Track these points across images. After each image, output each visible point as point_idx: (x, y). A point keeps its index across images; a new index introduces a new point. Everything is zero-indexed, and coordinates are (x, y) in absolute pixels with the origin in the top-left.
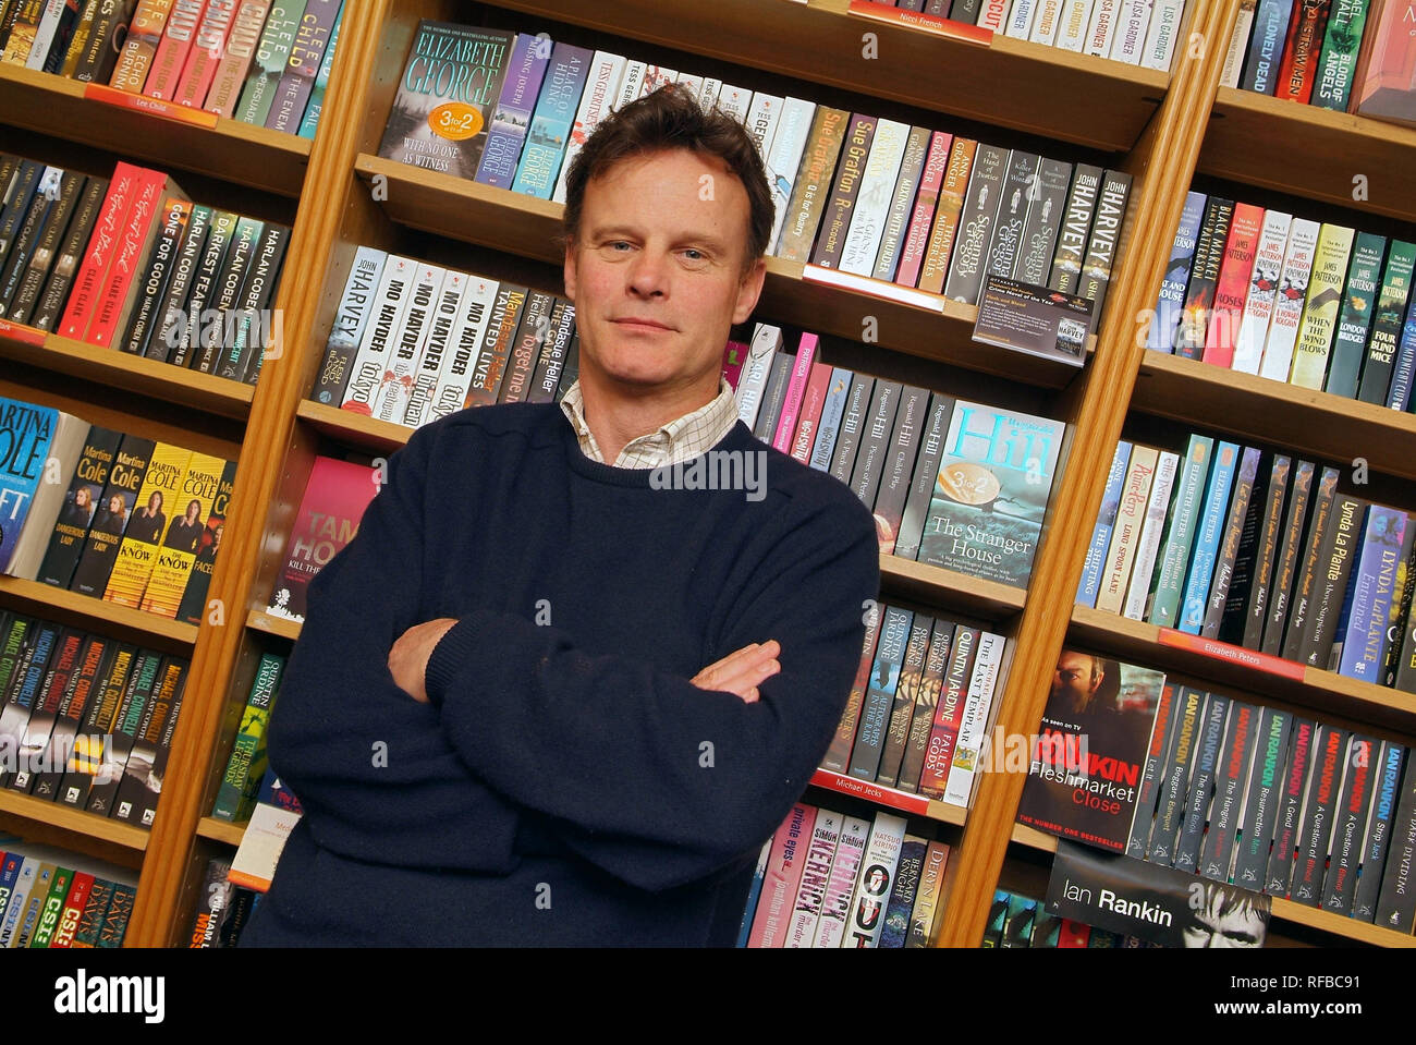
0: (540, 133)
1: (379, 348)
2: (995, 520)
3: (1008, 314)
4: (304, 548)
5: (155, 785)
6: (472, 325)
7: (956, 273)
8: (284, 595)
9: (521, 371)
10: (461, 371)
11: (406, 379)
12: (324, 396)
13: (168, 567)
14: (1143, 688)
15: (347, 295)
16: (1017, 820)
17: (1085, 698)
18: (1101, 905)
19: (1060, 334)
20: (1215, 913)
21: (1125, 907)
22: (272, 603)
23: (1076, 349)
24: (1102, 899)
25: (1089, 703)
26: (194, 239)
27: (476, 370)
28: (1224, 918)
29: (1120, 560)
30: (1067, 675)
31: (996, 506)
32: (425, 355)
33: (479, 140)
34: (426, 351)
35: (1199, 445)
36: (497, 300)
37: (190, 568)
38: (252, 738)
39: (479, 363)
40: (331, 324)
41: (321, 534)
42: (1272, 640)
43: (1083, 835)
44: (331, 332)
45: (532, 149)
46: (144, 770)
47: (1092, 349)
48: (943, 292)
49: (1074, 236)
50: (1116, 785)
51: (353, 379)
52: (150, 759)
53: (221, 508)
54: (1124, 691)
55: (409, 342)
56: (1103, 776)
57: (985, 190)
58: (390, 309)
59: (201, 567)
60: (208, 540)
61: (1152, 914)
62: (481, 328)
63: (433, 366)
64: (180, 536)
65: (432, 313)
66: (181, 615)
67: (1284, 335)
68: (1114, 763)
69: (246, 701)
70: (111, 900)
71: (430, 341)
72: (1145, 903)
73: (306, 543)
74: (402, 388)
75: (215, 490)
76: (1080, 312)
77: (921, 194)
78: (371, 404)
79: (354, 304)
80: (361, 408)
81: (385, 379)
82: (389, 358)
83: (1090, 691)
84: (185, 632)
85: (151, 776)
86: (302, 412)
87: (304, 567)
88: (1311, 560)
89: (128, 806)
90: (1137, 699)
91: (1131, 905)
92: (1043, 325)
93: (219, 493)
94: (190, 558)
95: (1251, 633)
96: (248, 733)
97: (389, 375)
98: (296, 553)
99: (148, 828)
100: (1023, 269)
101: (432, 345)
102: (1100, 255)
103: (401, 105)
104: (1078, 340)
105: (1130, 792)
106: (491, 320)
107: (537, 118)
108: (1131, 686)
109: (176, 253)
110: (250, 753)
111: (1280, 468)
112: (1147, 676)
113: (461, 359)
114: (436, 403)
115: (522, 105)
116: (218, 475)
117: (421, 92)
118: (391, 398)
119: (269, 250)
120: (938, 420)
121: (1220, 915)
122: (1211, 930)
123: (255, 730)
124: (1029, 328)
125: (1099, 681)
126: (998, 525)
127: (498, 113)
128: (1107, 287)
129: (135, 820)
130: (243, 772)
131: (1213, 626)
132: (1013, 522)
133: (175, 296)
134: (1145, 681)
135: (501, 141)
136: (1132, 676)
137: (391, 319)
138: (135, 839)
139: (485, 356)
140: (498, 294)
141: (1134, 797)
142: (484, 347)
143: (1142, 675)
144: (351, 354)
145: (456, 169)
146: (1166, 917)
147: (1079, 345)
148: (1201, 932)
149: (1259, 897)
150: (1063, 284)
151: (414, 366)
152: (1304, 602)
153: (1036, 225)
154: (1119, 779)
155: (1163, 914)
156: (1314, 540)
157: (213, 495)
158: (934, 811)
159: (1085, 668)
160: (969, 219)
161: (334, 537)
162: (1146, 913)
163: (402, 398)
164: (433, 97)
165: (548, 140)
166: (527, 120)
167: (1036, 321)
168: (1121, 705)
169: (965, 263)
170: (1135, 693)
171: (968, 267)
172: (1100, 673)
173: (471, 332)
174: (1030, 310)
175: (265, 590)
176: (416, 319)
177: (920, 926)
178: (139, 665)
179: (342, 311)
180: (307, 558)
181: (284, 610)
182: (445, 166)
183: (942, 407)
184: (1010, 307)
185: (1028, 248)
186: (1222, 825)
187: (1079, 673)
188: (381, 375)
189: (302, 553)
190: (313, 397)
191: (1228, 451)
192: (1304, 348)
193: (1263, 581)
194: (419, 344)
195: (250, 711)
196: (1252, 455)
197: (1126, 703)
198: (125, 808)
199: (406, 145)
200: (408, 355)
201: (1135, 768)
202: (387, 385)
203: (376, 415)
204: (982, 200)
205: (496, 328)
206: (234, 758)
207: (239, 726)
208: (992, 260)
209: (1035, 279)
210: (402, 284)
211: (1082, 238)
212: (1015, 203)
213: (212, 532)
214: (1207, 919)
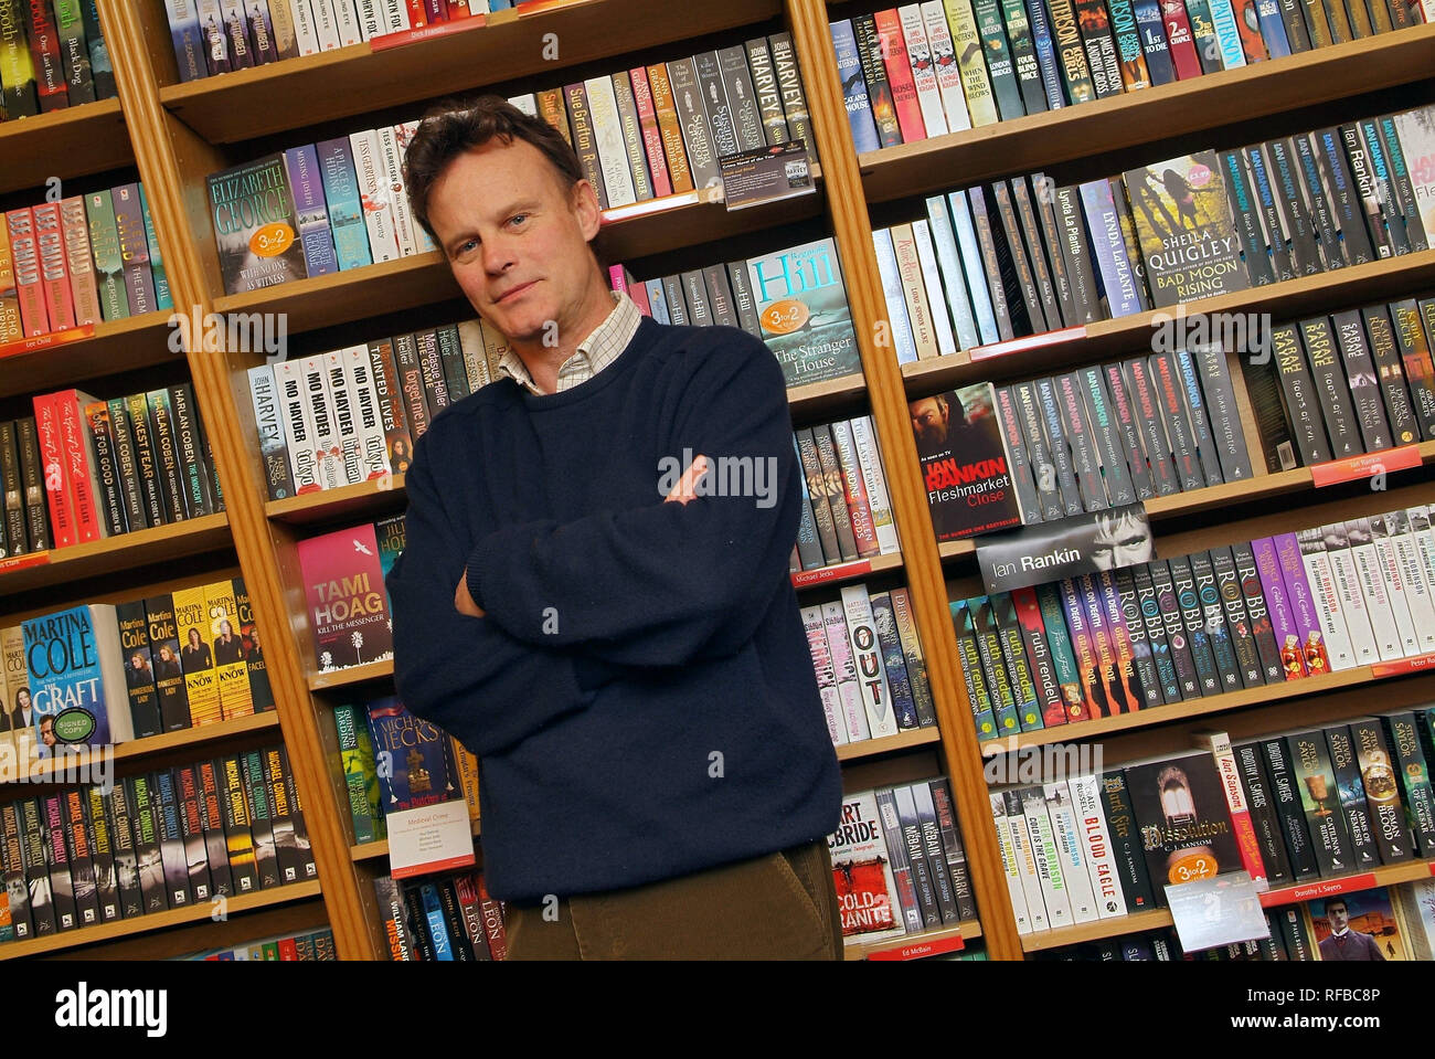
0: (339, 218)
1: (302, 438)
2: (816, 333)
3: (745, 181)
4: (323, 615)
5: (303, 844)
6: (362, 386)
7: (695, 167)
8: (327, 657)
9: (416, 401)
10: (372, 424)
11: (335, 450)
12: (280, 493)
13: (229, 680)
14: (978, 400)
15: (257, 411)
16: (938, 541)
17: (943, 428)
18: (1025, 569)
19: (789, 176)
20: (1108, 534)
21: (1042, 562)
22: (321, 667)
23: (806, 181)
24: (1024, 565)
25: (948, 431)
26: (120, 427)
27: (383, 417)
28: (1116, 533)
29: (920, 317)
30: (923, 419)
31: (812, 323)
32: (339, 426)
33: (297, 245)
34: (339, 422)
35: (935, 205)
36: (372, 358)
37: (246, 672)
38: (358, 774)
39: (382, 411)
40: (258, 439)
41: (330, 599)
42: (1053, 318)
43: (988, 527)
44: (260, 445)
45: (337, 231)
46: (290, 838)
47: (819, 174)
48: (694, 187)
49: (768, 97)
50: (993, 479)
51: (295, 470)
52: (290, 828)
53: (246, 617)
54: (967, 409)
55: (322, 421)
56: (982, 476)
57: (688, 96)
58: (295, 405)
59: (254, 667)
60: (248, 645)
61: (1064, 557)
62: (370, 384)
63: (350, 431)
64: (226, 652)
65: (328, 392)
66: (258, 709)
67: (953, 94)
68: (984, 463)
69: (340, 750)
70: (315, 949)
71: (337, 413)
72: (1055, 552)
73: (322, 610)
74: (335, 458)
75: (234, 606)
76: (796, 152)
77: (643, 122)
78: (317, 482)
79: (266, 414)
80: (311, 488)
81: (319, 458)
82: (313, 441)
83: (944, 422)
84: (268, 719)
85: (297, 840)
86: (271, 513)
87: (331, 628)
88: (1053, 248)
89: (292, 870)
90: (978, 410)
91: (1046, 558)
92: (774, 175)
93: (238, 607)
94: (242, 665)
95: (1036, 321)
96: (352, 772)
97: (320, 454)
98: (319, 623)
99: (316, 877)
100: (743, 142)
101: (340, 416)
102: (794, 102)
103: (225, 248)
104: (804, 173)
105: (1005, 478)
106: (375, 375)
107: (330, 208)
108: (970, 403)
109: (113, 446)
110: (362, 786)
111: (1000, 192)
112: (978, 390)
113: (368, 414)
114: (365, 456)
115: (315, 205)
116: (231, 594)
117: (234, 231)
118: (330, 470)
119: (182, 407)
120: (739, 282)
121: (1112, 533)
122: (1110, 547)
123: (357, 767)
124: (765, 183)
125: (946, 411)
126: (820, 336)
127: (300, 219)
128: (810, 122)
129: (302, 876)
130: (364, 801)
131: (1007, 330)
132: (830, 329)
133: (129, 477)
134: (977, 394)
135: (313, 239)
136: (967, 395)
137: (300, 412)
138: (310, 889)
139: (385, 404)
140: (370, 353)
141: (1009, 480)
142: (380, 398)
143: (973, 391)
144: (283, 453)
145: (290, 276)
146: (1074, 554)
147: (806, 177)
148: (1104, 551)
149: (1135, 506)
150: (778, 137)
151: (336, 437)
152: (1062, 280)
153: (737, 104)
154: (994, 474)
155: (1071, 553)
156: (1049, 232)
157: (235, 611)
158: (877, 565)
159: (931, 407)
160: (686, 125)
161: (341, 596)
162: (1059, 558)
163: (339, 465)
164: (245, 231)
165: (348, 220)
166: (324, 213)
167: (768, 175)
168: (969, 420)
169: (699, 157)
170: (975, 407)
171: (703, 159)
172: (944, 405)
173: (364, 392)
174: (760, 169)
175: (311, 660)
176: (318, 402)
177: (913, 655)
178: (245, 765)
179: (260, 425)
180: (329, 621)
181: (333, 668)
182: (282, 278)
183: (738, 271)
184: (744, 174)
185: (739, 124)
186: (1087, 470)
187: (931, 413)
188: (314, 457)
189: (323, 619)
190: (272, 497)
191: (957, 198)
192: (972, 96)
193: (1027, 280)
194: (330, 420)
195: (346, 755)
196: (977, 193)
197: (973, 417)
198: (291, 872)
199: (244, 276)
200: (326, 432)
201: (1000, 459)
202: (323, 462)
203: (326, 487)
204: (689, 104)
205: (381, 379)
206: (352, 794)
207: (343, 770)
208: (718, 145)
209: (755, 144)
210: (294, 382)
211: (775, 96)
212: (714, 94)
213: (248, 638)
214: (1104, 540)
